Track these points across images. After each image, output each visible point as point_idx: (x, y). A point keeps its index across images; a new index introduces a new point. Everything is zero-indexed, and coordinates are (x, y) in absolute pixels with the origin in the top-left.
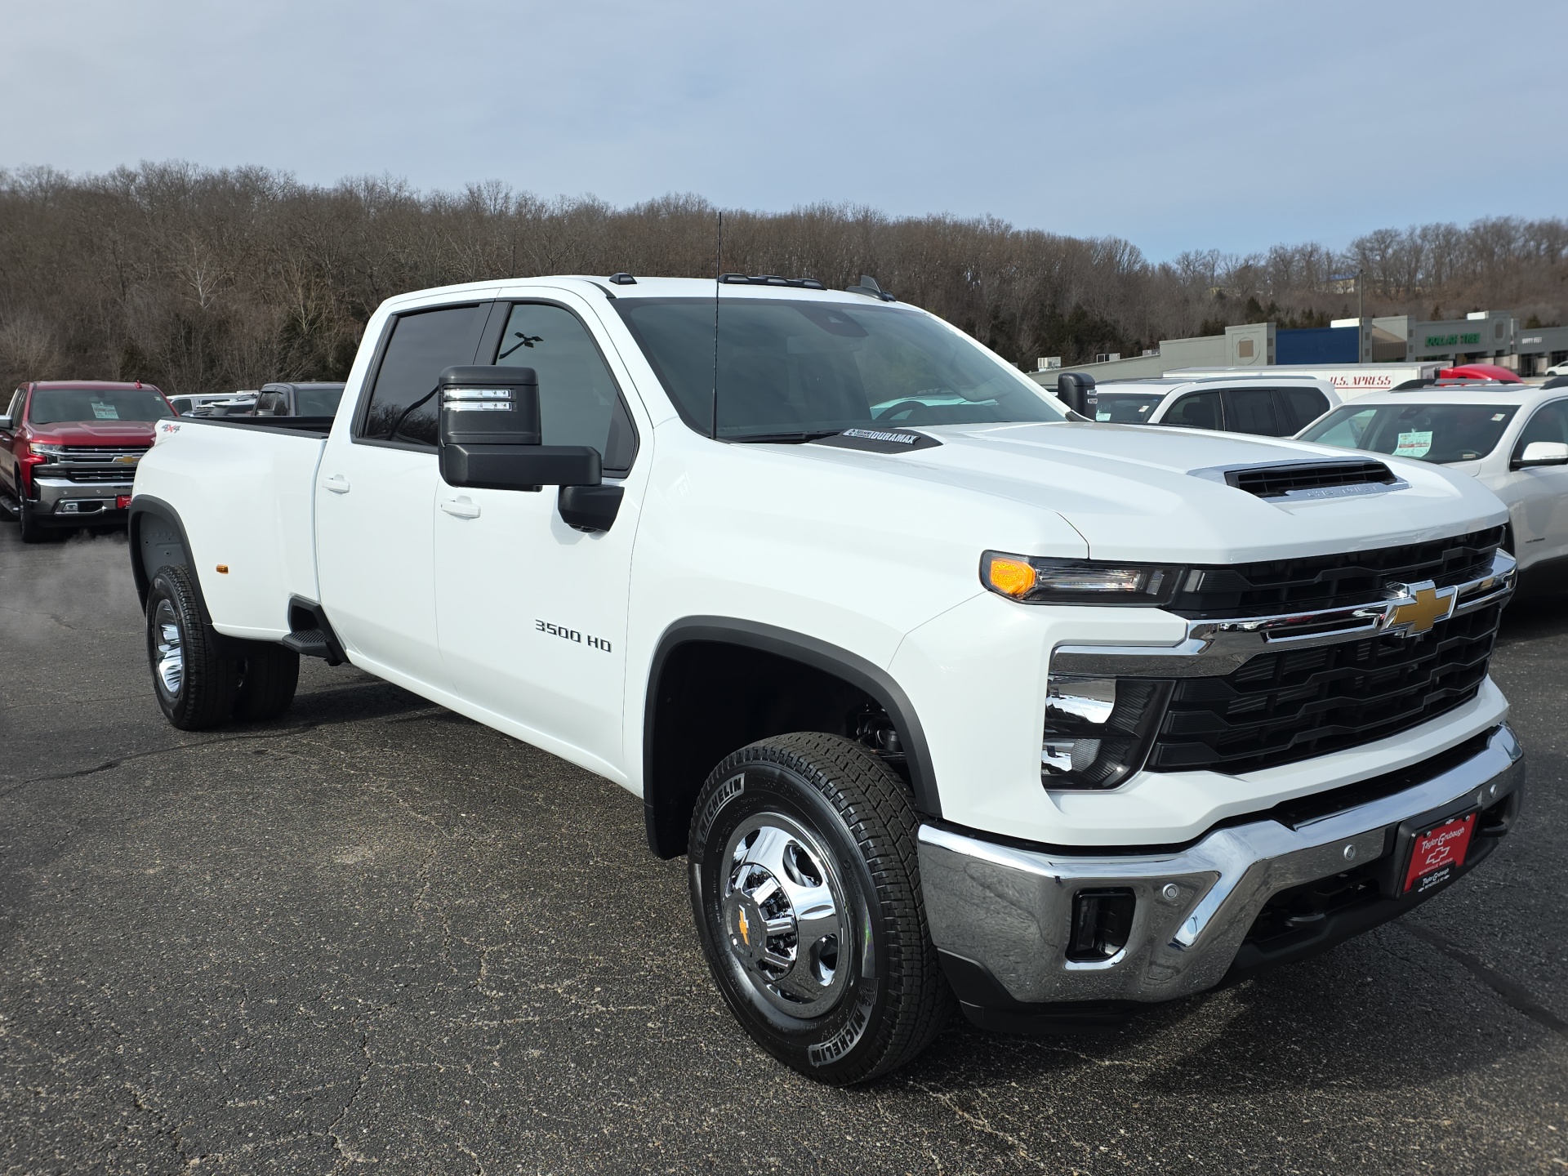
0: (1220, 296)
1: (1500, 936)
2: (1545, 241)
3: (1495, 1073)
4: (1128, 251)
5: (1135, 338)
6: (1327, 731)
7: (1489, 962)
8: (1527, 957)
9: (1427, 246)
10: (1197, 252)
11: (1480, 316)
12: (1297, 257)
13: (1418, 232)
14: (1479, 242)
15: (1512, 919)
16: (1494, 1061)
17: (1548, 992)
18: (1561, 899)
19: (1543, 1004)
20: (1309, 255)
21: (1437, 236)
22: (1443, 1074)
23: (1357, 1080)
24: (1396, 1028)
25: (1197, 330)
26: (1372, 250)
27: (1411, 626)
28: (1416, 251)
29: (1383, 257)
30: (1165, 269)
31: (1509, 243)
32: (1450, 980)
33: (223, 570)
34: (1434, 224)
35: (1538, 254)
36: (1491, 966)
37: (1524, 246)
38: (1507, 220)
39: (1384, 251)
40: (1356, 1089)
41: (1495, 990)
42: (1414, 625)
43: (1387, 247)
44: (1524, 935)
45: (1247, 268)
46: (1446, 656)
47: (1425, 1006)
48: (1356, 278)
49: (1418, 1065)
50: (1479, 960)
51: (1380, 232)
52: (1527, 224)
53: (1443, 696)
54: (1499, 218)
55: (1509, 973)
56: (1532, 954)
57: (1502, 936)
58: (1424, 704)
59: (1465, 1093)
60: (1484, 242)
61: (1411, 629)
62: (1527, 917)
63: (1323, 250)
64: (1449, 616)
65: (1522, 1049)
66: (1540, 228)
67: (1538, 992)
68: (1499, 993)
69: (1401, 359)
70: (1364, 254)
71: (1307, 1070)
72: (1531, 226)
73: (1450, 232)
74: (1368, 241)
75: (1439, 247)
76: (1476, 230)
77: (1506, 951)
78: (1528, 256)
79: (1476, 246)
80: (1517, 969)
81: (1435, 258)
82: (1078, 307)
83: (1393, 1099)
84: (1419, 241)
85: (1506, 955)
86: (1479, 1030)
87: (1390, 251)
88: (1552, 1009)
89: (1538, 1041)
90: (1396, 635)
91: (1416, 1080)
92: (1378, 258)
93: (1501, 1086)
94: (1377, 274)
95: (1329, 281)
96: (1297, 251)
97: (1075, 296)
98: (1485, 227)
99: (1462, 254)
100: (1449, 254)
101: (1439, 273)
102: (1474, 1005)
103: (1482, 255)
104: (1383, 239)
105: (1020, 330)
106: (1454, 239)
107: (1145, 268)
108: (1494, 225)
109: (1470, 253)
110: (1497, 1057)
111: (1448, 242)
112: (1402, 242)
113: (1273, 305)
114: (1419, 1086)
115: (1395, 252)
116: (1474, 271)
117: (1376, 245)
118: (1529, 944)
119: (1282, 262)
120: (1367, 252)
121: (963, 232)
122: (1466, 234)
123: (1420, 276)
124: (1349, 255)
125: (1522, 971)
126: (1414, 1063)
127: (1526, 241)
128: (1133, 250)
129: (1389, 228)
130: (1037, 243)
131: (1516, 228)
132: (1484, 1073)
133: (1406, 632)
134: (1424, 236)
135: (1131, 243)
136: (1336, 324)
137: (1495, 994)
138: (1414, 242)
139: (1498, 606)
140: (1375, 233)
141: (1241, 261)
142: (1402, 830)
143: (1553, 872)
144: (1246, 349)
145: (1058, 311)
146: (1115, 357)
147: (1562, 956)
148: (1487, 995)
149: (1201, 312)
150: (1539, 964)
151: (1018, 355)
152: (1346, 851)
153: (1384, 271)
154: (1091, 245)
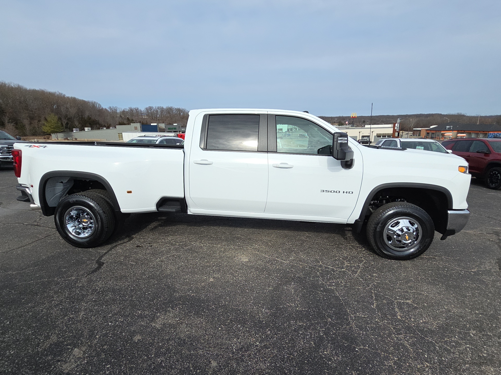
0: (121, 116)
4: (98, 104)
5: (104, 124)
10: (113, 106)
11: (176, 124)
12: (134, 110)
13: (157, 107)
20: (137, 110)
21: (160, 109)
25: (118, 124)
26: (149, 110)
28: (157, 111)
29: (151, 112)
30: (106, 109)
34: (160, 106)
37: (175, 112)
43: (152, 110)
45: (124, 111)
48: (147, 115)
51: (150, 107)
60: (168, 111)
63: (139, 109)
69: (164, 132)
70: (147, 111)
73: (162, 108)
74: (148, 108)
75: (161, 111)
78: (176, 114)
81: (160, 113)
82: (88, 116)
84: (157, 109)
94: (150, 115)
95: (141, 115)
96: (134, 109)
97: (87, 114)
100: (163, 112)
101: (161, 115)
104: (151, 108)
105: (74, 121)
107: (103, 108)
109: (166, 112)
113: (132, 119)
119: (131, 110)
121: (52, 95)
123: (158, 116)
128: (99, 104)
129: (152, 106)
130: (74, 100)
135: (99, 103)
136: (152, 124)
141: (122, 110)
144: (136, 128)
145: (83, 117)
146: (105, 128)
149: (118, 120)
151: (75, 127)
153: (152, 114)
154: (89, 102)
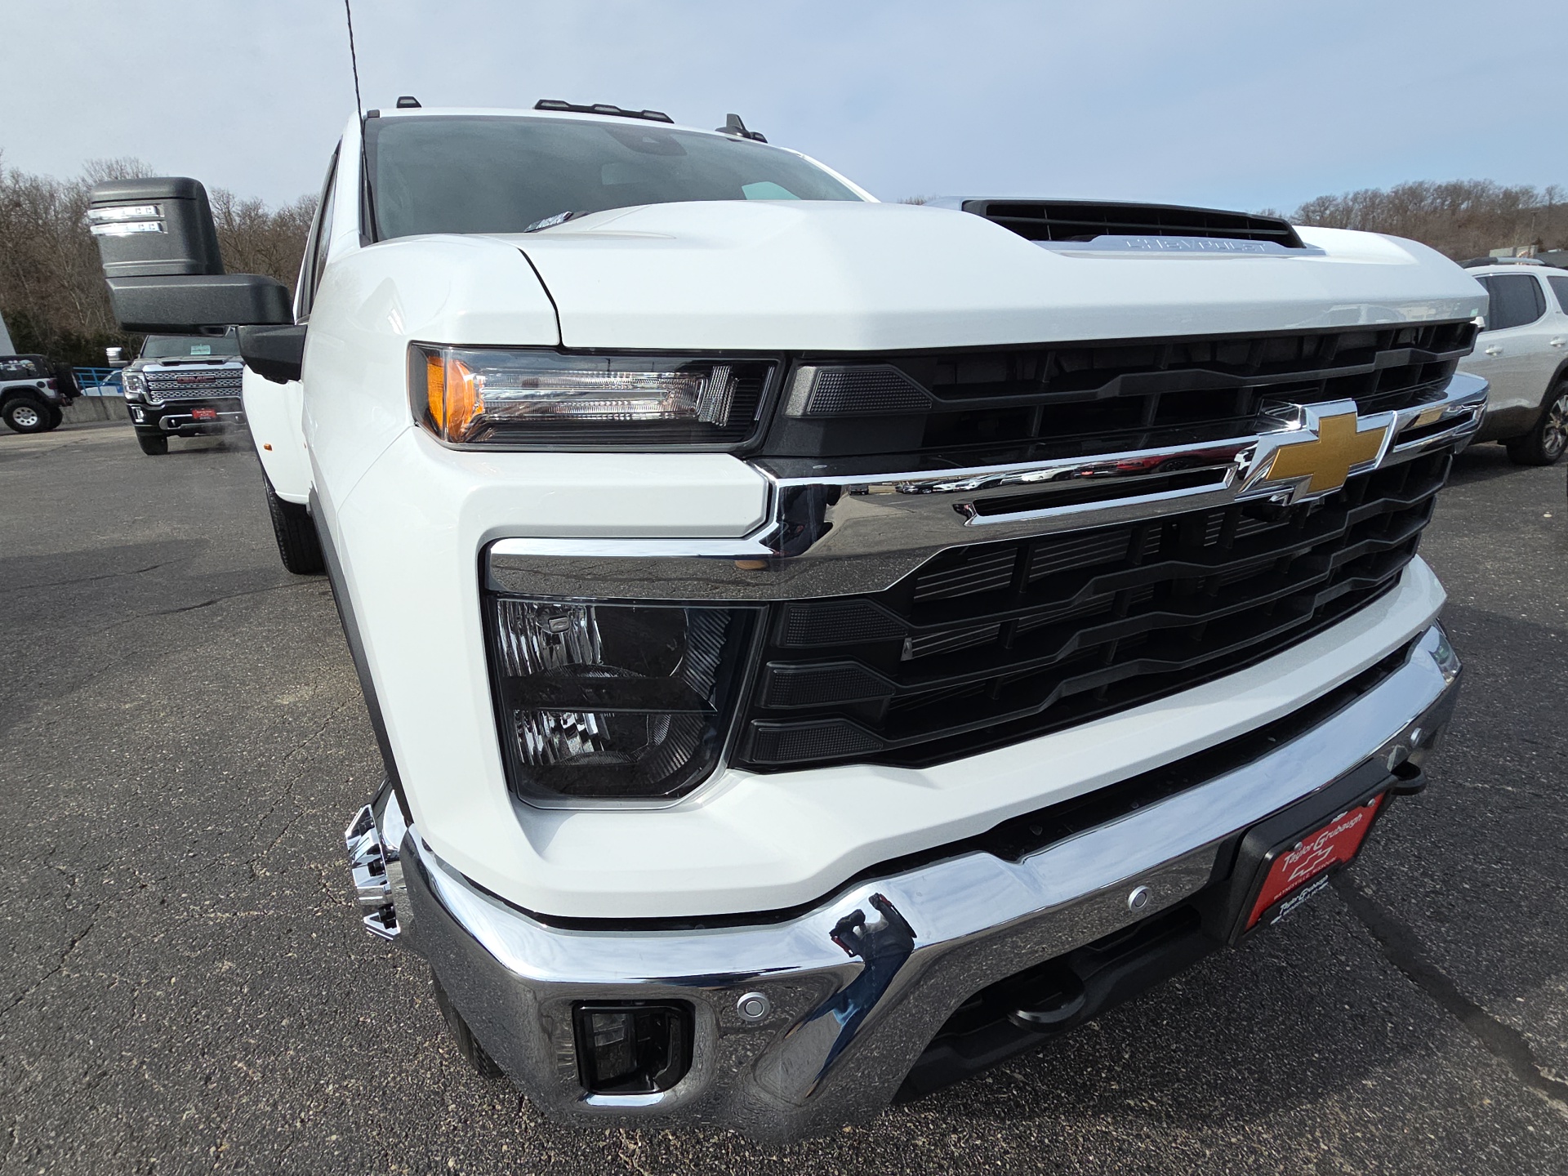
1: (1382, 843)
2: (1449, 198)
3: (1367, 1100)
6: (1129, 669)
7: (1368, 886)
8: (1417, 879)
9: (1356, 206)
13: (1350, 196)
14: (1397, 201)
15: (1399, 818)
16: (1366, 1074)
17: (1445, 941)
18: (1460, 789)
19: (1437, 963)
21: (1365, 199)
22: (1290, 1095)
23: (1165, 1099)
24: (1234, 997)
26: (1314, 212)
27: (1303, 484)
29: (1322, 217)
31: (1421, 201)
32: (1314, 911)
33: (269, 448)
34: (1363, 190)
35: (1442, 209)
36: (1370, 892)
37: (1432, 203)
38: (1421, 184)
39: (1323, 213)
40: (1159, 1120)
41: (1373, 934)
42: (1308, 480)
43: (1326, 209)
44: (1413, 844)
46: (1359, 531)
47: (1277, 957)
49: (1255, 1072)
50: (1353, 880)
52: (1436, 186)
53: (1347, 589)
54: (1415, 182)
55: (1392, 904)
56: (1424, 874)
57: (1386, 844)
58: (1314, 606)
59: (1317, 1142)
60: (1402, 202)
61: (1302, 488)
62: (1418, 815)
64: (1376, 466)
65: (1406, 1050)
66: (1446, 188)
67: (1431, 941)
68: (1378, 939)
70: (1308, 216)
71: (1098, 1073)
72: (1440, 187)
73: (1375, 195)
74: (1312, 205)
75: (1365, 207)
76: (1396, 193)
77: (1390, 867)
79: (1394, 205)
80: (1403, 900)
81: (1361, 215)
83: (1209, 1147)
84: (1351, 203)
85: (1390, 874)
86: (1347, 1007)
87: (1328, 212)
88: (1449, 972)
89: (1430, 1034)
90: (1273, 499)
91: (1249, 1106)
92: (1318, 218)
93: (1373, 1128)
98: (1403, 190)
99: (1383, 211)
100: (1373, 212)
102: (1343, 958)
103: (1398, 212)
104: (1325, 201)
106: (1377, 201)
108: (1410, 188)
109: (1389, 210)
110: (1371, 1063)
111: (1373, 203)
112: (1337, 205)
114: (1251, 1121)
115: (1332, 213)
116: (1391, 224)
117: (1318, 209)
118: (1419, 858)
120: (1310, 214)
122: (1388, 196)
124: (1296, 216)
125: (1410, 902)
126: (1249, 1069)
127: (1435, 199)
129: (1328, 195)
131: (1427, 190)
132: (1350, 1098)
133: (1291, 495)
134: (1355, 199)
137: (1373, 940)
138: (1347, 204)
139: (1450, 450)
140: (1318, 199)
142: (1248, 843)
143: (1449, 751)
147: (1463, 880)
148: (1362, 942)
150: (1433, 892)
152: (1133, 896)
